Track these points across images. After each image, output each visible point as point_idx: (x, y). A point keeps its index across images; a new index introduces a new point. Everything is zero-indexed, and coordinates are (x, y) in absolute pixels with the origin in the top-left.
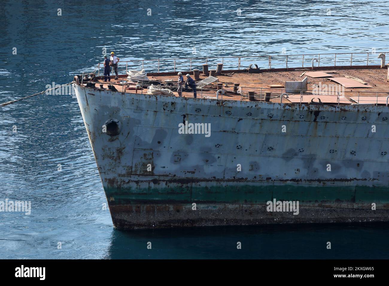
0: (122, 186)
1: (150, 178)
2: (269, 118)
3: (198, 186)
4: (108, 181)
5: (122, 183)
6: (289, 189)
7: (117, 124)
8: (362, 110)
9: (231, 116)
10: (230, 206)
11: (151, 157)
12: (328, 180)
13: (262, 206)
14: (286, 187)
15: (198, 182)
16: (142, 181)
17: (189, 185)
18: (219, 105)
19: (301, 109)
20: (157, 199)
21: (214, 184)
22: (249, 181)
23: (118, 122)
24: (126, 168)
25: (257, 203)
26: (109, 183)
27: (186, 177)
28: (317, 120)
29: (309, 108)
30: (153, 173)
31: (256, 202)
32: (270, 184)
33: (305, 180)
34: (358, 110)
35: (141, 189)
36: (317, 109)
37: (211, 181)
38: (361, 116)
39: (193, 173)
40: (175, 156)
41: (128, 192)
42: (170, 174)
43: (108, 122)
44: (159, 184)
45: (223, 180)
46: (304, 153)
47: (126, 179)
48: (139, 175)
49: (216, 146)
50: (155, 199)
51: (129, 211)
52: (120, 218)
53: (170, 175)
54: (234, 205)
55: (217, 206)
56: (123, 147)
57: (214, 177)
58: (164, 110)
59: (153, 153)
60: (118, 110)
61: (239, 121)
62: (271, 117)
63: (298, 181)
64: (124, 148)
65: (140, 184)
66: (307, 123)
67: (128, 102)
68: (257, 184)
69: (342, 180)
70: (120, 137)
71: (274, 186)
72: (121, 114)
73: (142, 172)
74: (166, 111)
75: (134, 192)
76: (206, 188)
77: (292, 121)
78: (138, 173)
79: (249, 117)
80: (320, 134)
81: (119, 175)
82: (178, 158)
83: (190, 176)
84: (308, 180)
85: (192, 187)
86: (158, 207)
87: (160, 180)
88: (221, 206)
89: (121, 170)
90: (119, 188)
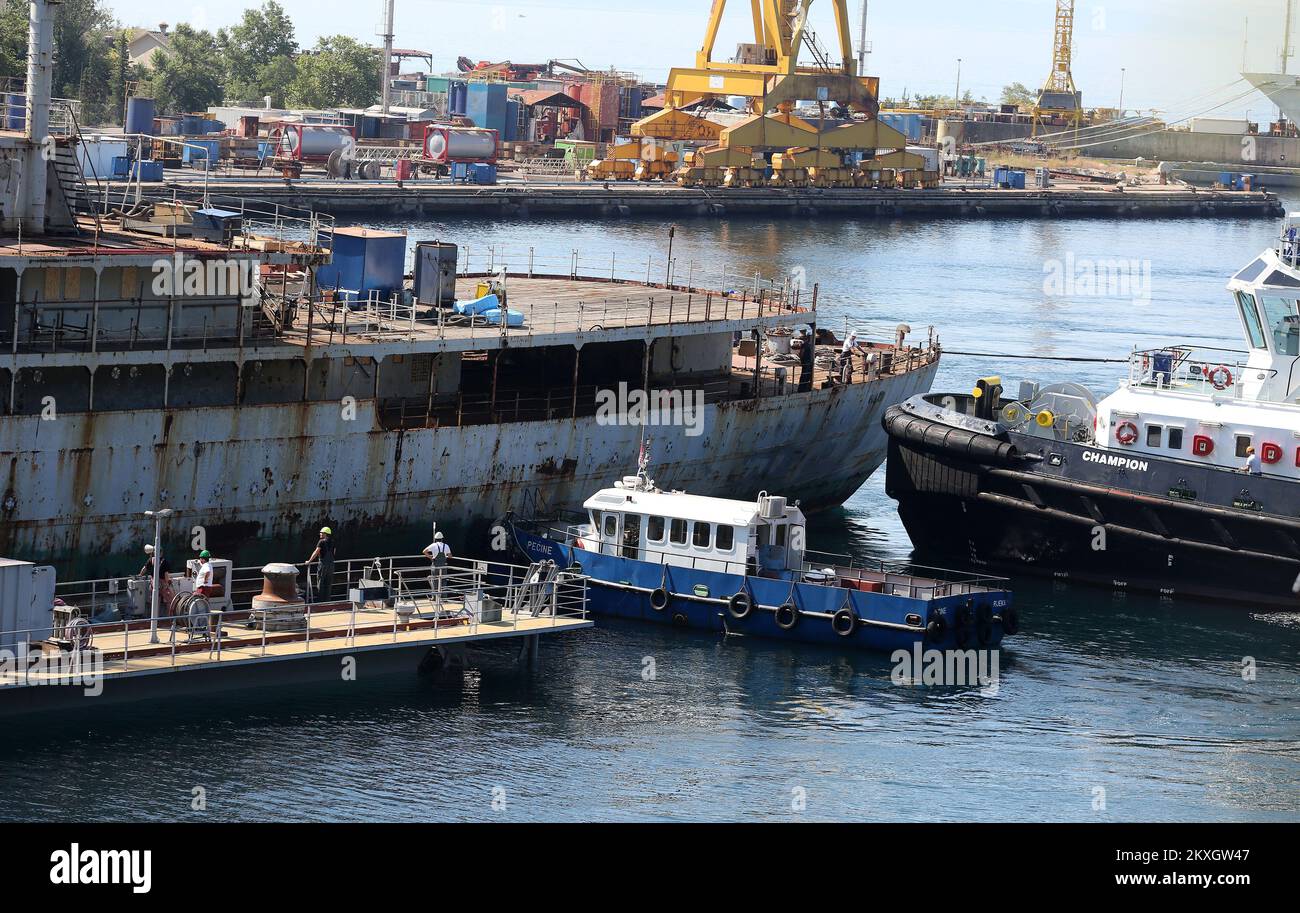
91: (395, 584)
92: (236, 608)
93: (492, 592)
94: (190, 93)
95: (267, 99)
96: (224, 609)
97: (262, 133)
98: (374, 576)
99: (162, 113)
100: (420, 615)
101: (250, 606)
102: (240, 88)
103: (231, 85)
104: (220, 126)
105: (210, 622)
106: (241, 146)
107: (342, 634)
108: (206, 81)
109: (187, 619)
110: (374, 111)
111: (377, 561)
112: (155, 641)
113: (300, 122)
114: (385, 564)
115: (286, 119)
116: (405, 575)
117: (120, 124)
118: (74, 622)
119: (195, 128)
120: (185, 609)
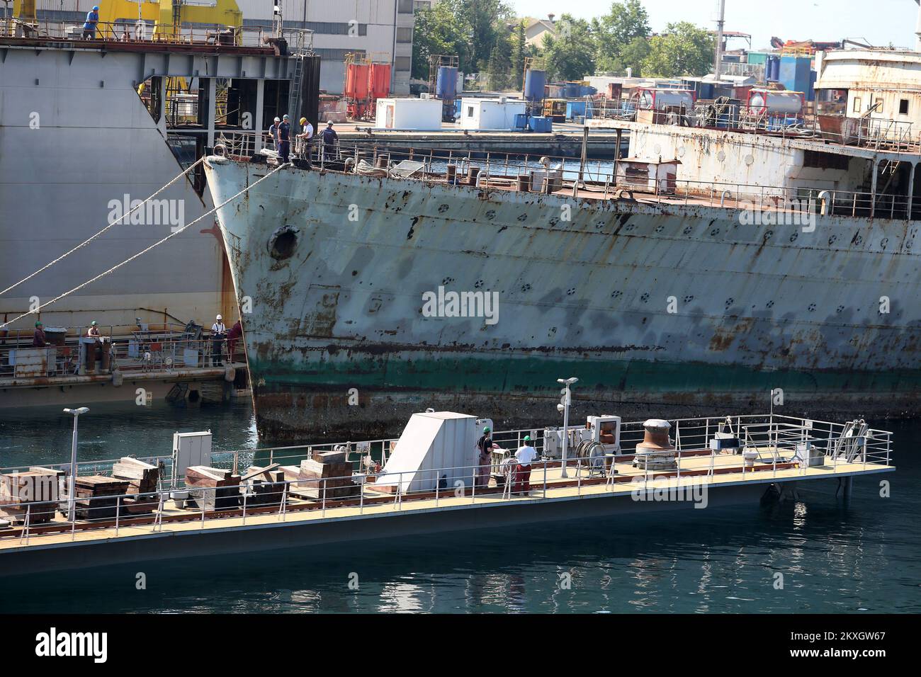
0: (280, 358)
1: (324, 343)
2: (549, 227)
3: (397, 360)
4: (258, 347)
5: (280, 353)
6: (531, 366)
7: (296, 235)
8: (691, 213)
9: (491, 222)
11: (333, 301)
12: (592, 350)
13: (489, 398)
14: (529, 361)
15: (397, 352)
16: (312, 349)
17: (384, 357)
18: (481, 198)
19: (606, 209)
20: (332, 382)
21: (422, 355)
22: (476, 350)
23: (298, 231)
24: (290, 323)
25: (481, 392)
26: (259, 351)
27: (382, 342)
28: (619, 233)
29: (617, 208)
30: (331, 333)
31: (480, 390)
33: (559, 349)
34: (686, 214)
35: (309, 363)
36: (628, 211)
37: (417, 349)
38: (685, 226)
39: (394, 333)
40: (373, 299)
41: (287, 369)
42: (357, 335)
43: (279, 232)
44: (338, 354)
45: (436, 348)
46: (572, 298)
47: (287, 344)
48: (309, 337)
49: (444, 281)
50: (328, 382)
51: (286, 406)
52: (272, 418)
53: (357, 338)
54: (447, 395)
55: (422, 396)
56: (293, 281)
57: (425, 343)
58: (387, 206)
59: (339, 294)
60: (304, 206)
61: (500, 231)
62: (553, 224)
63: (549, 350)
64: (294, 284)
65: (308, 353)
66: (604, 236)
67: (327, 191)
68: (486, 356)
69: (613, 349)
70: (294, 261)
71: (511, 360)
72: (307, 216)
73: (315, 332)
74: (389, 210)
75: (297, 370)
76: (409, 362)
77: (582, 232)
78: (308, 333)
79: (521, 224)
80: (612, 259)
81: (278, 337)
82: (378, 304)
83: (387, 339)
84: (563, 349)
85: (387, 361)
86: (332, 396)
87: (340, 348)
89: (283, 328)
90: (274, 361)
91: (742, 436)
92: (623, 452)
93: (816, 444)
94: (570, 66)
95: (629, 70)
96: (614, 453)
97: (625, 95)
98: (727, 430)
99: (549, 81)
100: (762, 460)
101: (634, 452)
102: (608, 62)
103: (600, 59)
104: (593, 91)
105: (605, 462)
106: (610, 106)
107: (704, 473)
108: (582, 57)
109: (588, 460)
110: (708, 79)
111: (729, 419)
112: (564, 476)
113: (653, 87)
115: (643, 85)
116: (750, 429)
117: (519, 90)
118: (506, 461)
119: (575, 92)
120: (587, 453)
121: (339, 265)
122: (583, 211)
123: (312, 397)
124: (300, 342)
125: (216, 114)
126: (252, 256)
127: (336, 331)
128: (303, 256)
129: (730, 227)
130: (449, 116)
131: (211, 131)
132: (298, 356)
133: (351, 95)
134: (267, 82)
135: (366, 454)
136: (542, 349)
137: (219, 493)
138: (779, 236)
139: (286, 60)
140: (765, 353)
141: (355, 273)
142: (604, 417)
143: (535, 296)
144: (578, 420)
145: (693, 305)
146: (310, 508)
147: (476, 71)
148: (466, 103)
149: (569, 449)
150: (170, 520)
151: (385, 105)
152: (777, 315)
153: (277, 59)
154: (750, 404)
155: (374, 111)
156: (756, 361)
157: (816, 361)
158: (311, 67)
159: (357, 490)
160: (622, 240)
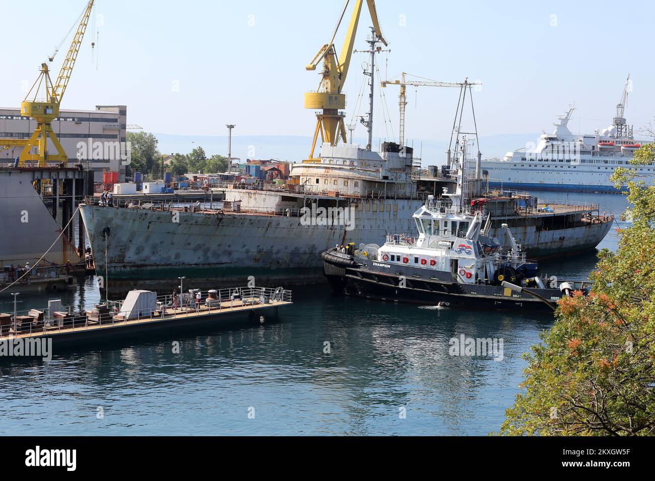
1: (121, 265)
3: (146, 269)
4: (99, 267)
7: (110, 229)
10: (162, 281)
11: (124, 250)
12: (213, 264)
14: (191, 268)
15: (146, 267)
16: (118, 267)
17: (142, 269)
19: (214, 217)
21: (155, 267)
22: (173, 265)
23: (111, 227)
27: (141, 264)
28: (219, 225)
29: (218, 217)
30: (123, 261)
32: (184, 267)
33: (201, 264)
34: (241, 218)
35: (117, 271)
36: (221, 217)
37: (154, 266)
38: (241, 222)
39: (145, 260)
40: (137, 249)
42: (133, 261)
43: (104, 228)
44: (126, 268)
45: (159, 265)
46: (205, 247)
47: (109, 266)
48: (116, 263)
50: (123, 278)
53: (133, 263)
56: (110, 244)
57: (155, 263)
58: (140, 218)
59: (125, 248)
60: (112, 219)
61: (179, 225)
62: (196, 223)
63: (198, 265)
65: (116, 269)
66: (214, 226)
67: (119, 214)
68: (177, 267)
69: (220, 264)
70: (110, 237)
72: (113, 222)
73: (118, 261)
75: (113, 274)
76: (150, 270)
77: (206, 225)
78: (116, 261)
79: (185, 223)
80: (217, 233)
82: (139, 251)
83: (143, 262)
84: (203, 264)
86: (125, 282)
87: (127, 266)
88: (157, 282)
89: (107, 260)
90: (105, 271)
91: (242, 294)
93: (266, 296)
94: (180, 171)
95: (199, 171)
97: (198, 180)
98: (236, 293)
99: (172, 176)
100: (248, 302)
101: (206, 301)
102: (192, 169)
103: (189, 167)
104: (187, 179)
106: (193, 184)
107: (229, 307)
108: (183, 167)
109: (190, 304)
110: (226, 174)
111: (237, 288)
112: (182, 310)
113: (208, 177)
114: (239, 289)
115: (204, 176)
116: (244, 292)
117: (162, 179)
118: (161, 306)
119: (181, 179)
120: (189, 302)
121: (125, 239)
122: (206, 218)
123: (118, 283)
124: (114, 265)
125: (60, 190)
126: (96, 236)
127: (125, 260)
128: (113, 236)
129: (257, 222)
130: (139, 188)
131: (58, 197)
132: (113, 269)
133: (105, 183)
134: (76, 180)
135: (114, 306)
136: (195, 264)
137: (64, 320)
138: (273, 224)
139: (82, 172)
140: (271, 263)
141: (130, 241)
142: (194, 290)
143: (192, 246)
144: (186, 291)
145: (246, 248)
146: (95, 324)
147: (148, 173)
148: (144, 184)
149: (183, 301)
150: (49, 330)
151: (117, 186)
152: (275, 250)
153: (79, 172)
154: (267, 280)
155: (113, 188)
156: (269, 266)
157: (288, 265)
158: (91, 174)
159: (112, 318)
160: (220, 227)
